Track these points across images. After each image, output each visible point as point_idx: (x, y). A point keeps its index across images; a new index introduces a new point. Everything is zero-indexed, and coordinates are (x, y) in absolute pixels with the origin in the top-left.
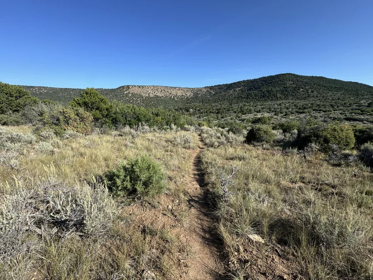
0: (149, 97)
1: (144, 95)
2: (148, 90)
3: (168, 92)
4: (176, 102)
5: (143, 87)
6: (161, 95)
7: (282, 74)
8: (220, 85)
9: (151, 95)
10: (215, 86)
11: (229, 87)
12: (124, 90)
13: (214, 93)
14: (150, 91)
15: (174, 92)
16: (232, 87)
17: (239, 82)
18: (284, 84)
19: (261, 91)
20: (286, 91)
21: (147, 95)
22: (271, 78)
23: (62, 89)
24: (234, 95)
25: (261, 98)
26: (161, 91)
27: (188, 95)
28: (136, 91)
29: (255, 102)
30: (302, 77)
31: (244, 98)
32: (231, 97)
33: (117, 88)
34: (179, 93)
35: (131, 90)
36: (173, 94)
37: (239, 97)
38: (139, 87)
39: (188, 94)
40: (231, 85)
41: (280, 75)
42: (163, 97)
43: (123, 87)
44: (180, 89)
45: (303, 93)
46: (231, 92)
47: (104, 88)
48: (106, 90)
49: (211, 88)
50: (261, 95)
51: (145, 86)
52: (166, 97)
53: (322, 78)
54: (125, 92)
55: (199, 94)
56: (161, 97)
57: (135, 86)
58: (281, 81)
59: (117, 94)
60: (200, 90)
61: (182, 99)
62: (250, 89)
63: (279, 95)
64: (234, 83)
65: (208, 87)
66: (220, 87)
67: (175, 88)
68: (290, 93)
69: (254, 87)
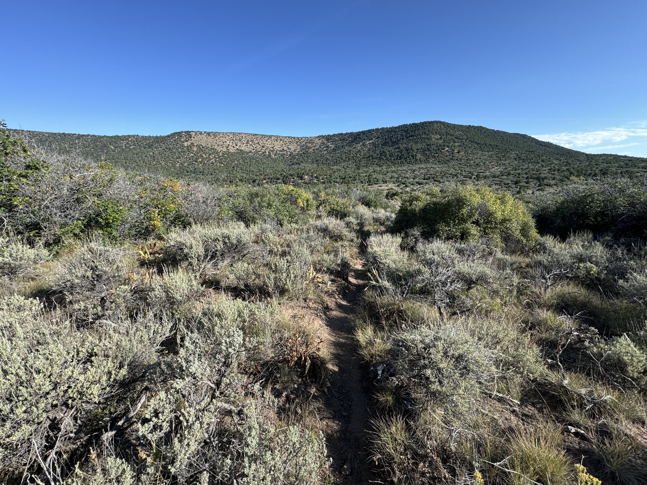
0: (228, 153)
1: (219, 149)
2: (224, 140)
3: (258, 143)
4: (275, 161)
5: (215, 134)
6: (247, 150)
7: (429, 122)
8: (341, 134)
9: (232, 150)
10: (334, 135)
11: (355, 139)
12: (183, 140)
13: (333, 146)
14: (228, 143)
15: (269, 144)
16: (360, 138)
17: (369, 131)
18: (428, 139)
19: (399, 148)
20: (428, 150)
21: (225, 149)
22: (415, 126)
23: (55, 134)
24: (363, 152)
25: (397, 159)
26: (248, 143)
27: (293, 149)
28: (204, 141)
29: (389, 165)
30: (454, 127)
31: (376, 158)
32: (358, 155)
33: (168, 136)
34: (278, 146)
35: (195, 140)
36: (268, 148)
37: (369, 157)
38: (209, 134)
39: (292, 147)
40: (359, 134)
41: (426, 123)
42: (251, 152)
43: (179, 134)
44: (277, 138)
45: (448, 154)
46: (359, 146)
47: (140, 135)
48: (144, 138)
49: (328, 138)
50: (398, 155)
51: (219, 133)
52: (257, 152)
53: (480, 129)
54: (186, 144)
55: (311, 148)
56: (248, 153)
57: (201, 133)
58: (425, 133)
59: (171, 147)
60: (311, 140)
61: (282, 155)
62: (385, 144)
63: (419, 156)
64: (363, 133)
65: (323, 137)
66: (342, 137)
67: (270, 137)
68: (433, 154)
69: (391, 140)
